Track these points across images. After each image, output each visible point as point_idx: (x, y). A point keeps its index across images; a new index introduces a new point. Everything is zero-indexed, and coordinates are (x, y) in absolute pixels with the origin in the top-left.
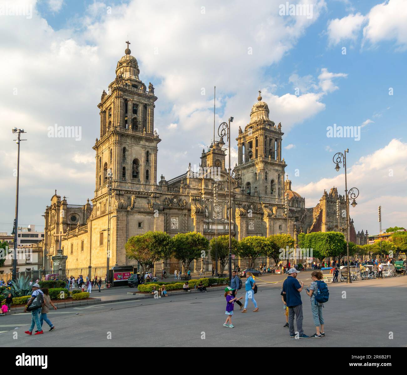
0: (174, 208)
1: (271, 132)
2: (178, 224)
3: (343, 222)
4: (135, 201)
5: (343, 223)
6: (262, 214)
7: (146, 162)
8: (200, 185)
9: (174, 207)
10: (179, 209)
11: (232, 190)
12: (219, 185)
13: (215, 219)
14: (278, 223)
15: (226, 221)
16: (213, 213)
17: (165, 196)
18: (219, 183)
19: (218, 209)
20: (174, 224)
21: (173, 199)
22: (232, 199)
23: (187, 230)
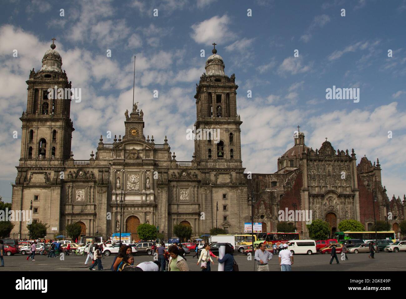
0: (78, 181)
1: (217, 88)
5: (348, 187)
7: (52, 140)
8: (111, 156)
10: (84, 182)
11: (152, 158)
12: (134, 154)
13: (130, 189)
14: (221, 192)
15: (144, 191)
16: (128, 183)
17: (69, 170)
18: (134, 152)
19: (133, 179)
20: (79, 196)
21: (78, 172)
22: (153, 167)
23: (94, 201)
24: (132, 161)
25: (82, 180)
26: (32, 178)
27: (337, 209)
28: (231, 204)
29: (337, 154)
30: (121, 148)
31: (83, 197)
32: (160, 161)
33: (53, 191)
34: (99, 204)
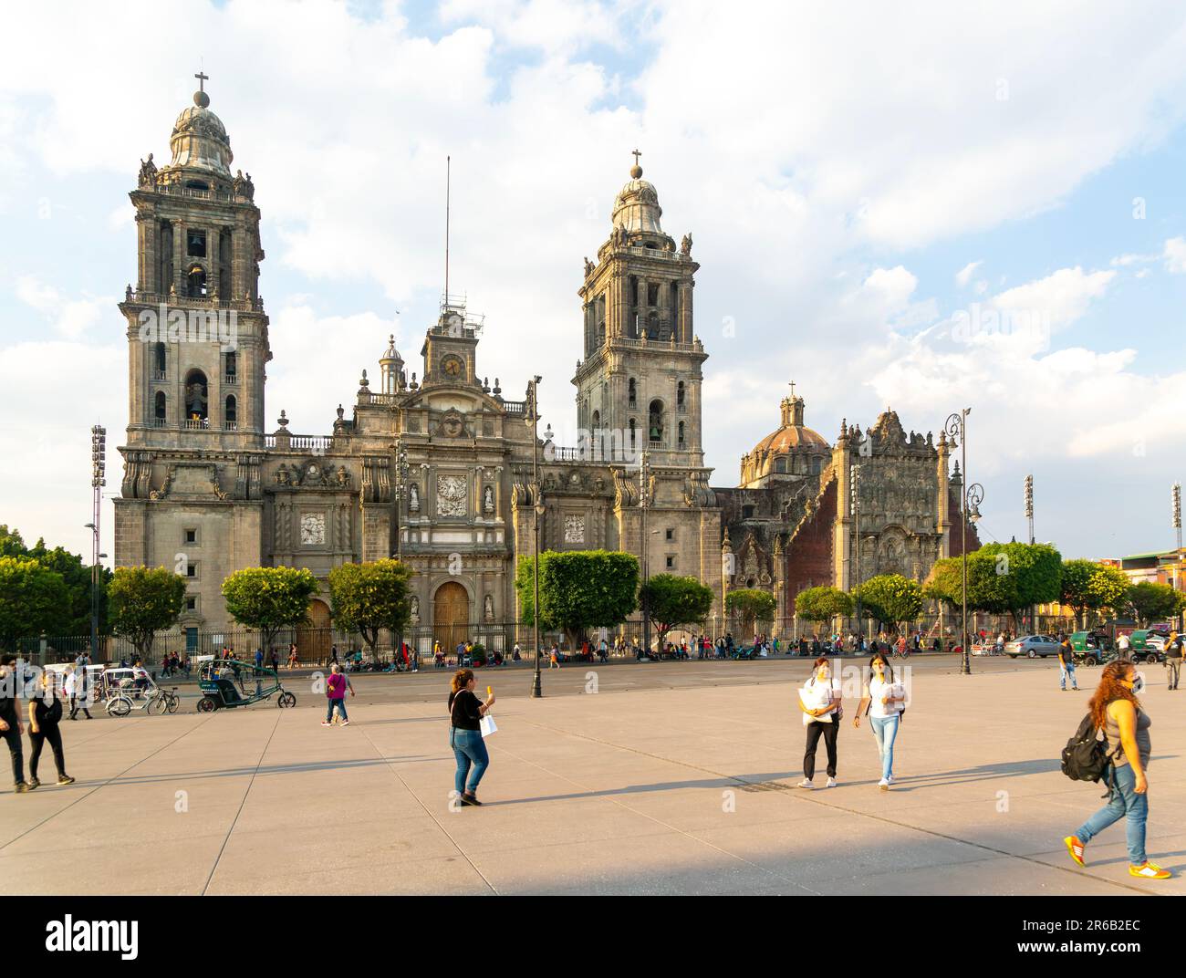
0: (306, 491)
1: (650, 265)
2: (323, 532)
3: (927, 514)
4: (173, 477)
5: (926, 517)
6: (611, 499)
7: (224, 375)
8: (394, 426)
9: (307, 488)
10: (323, 493)
11: (498, 435)
12: (454, 423)
13: (445, 515)
14: (662, 524)
15: (479, 520)
16: (439, 500)
17: (281, 461)
18: (452, 418)
19: (452, 490)
20: (310, 532)
21: (305, 467)
22: (501, 459)
23: (351, 546)
24: (448, 443)
25: (316, 488)
26: (174, 480)
27: (903, 565)
28: (685, 553)
29: (908, 441)
30: (418, 406)
31: (322, 534)
32: (515, 444)
33: (241, 516)
34: (370, 552)
